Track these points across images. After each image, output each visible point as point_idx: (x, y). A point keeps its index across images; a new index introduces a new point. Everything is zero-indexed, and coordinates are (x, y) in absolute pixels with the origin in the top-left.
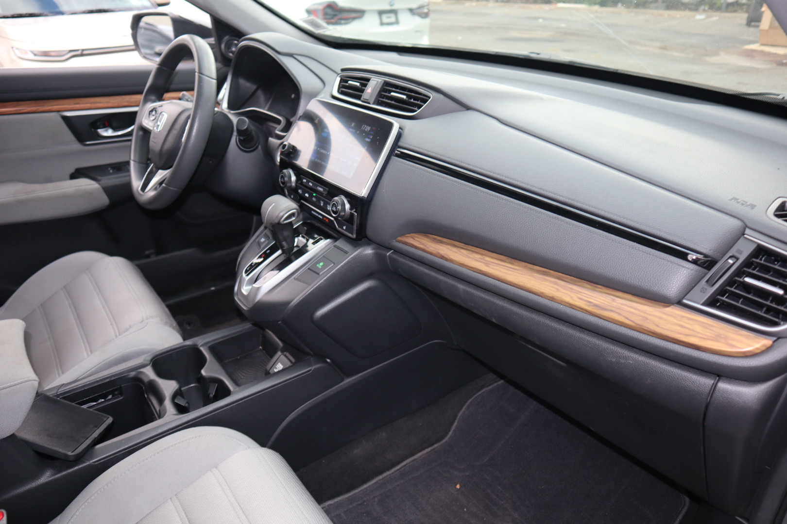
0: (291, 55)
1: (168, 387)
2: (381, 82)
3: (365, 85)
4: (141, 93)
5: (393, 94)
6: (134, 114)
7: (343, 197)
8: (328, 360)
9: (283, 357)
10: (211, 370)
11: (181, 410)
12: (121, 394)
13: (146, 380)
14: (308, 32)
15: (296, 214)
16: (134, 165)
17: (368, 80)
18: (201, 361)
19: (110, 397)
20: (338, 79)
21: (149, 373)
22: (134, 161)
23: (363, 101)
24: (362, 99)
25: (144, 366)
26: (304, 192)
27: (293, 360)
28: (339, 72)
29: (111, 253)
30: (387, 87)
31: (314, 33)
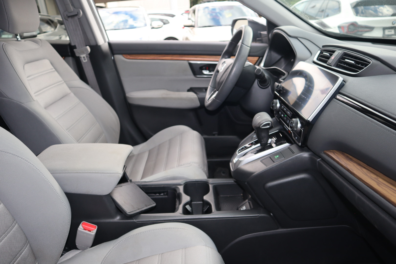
0: (296, 38)
1: (186, 198)
2: (341, 53)
3: (331, 55)
4: (220, 55)
5: (346, 60)
6: (215, 65)
7: (298, 120)
8: (272, 214)
9: (248, 203)
10: (209, 198)
12: (167, 194)
13: (178, 192)
14: (319, 29)
15: (270, 125)
16: (210, 88)
17: (334, 52)
18: (207, 191)
19: (162, 194)
20: (319, 52)
21: (181, 189)
22: (211, 86)
23: (328, 65)
24: (327, 63)
25: (180, 185)
26: (282, 114)
27: (252, 207)
28: (321, 47)
29: (194, 129)
30: (345, 55)
31: (323, 30)
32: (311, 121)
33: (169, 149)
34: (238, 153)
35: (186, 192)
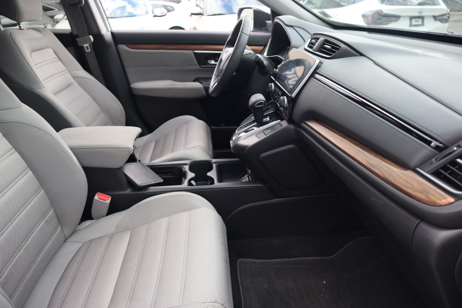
0: (292, 26)
1: (191, 175)
2: (323, 40)
3: (317, 41)
4: (224, 45)
5: (326, 46)
6: (220, 54)
7: (285, 97)
8: (268, 185)
9: (247, 177)
10: (212, 174)
11: (190, 184)
12: (173, 175)
13: (184, 171)
15: (264, 104)
16: (214, 77)
17: (318, 39)
18: (211, 169)
19: (169, 174)
20: (310, 39)
21: (187, 168)
22: (215, 75)
23: (313, 50)
24: (313, 49)
25: (186, 164)
26: (276, 95)
27: (251, 180)
28: (312, 35)
29: (199, 118)
30: (326, 42)
32: (294, 97)
33: (175, 137)
34: (237, 131)
35: (191, 170)
